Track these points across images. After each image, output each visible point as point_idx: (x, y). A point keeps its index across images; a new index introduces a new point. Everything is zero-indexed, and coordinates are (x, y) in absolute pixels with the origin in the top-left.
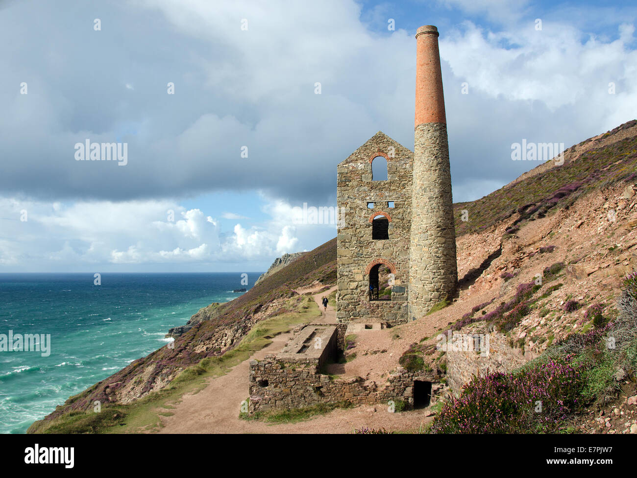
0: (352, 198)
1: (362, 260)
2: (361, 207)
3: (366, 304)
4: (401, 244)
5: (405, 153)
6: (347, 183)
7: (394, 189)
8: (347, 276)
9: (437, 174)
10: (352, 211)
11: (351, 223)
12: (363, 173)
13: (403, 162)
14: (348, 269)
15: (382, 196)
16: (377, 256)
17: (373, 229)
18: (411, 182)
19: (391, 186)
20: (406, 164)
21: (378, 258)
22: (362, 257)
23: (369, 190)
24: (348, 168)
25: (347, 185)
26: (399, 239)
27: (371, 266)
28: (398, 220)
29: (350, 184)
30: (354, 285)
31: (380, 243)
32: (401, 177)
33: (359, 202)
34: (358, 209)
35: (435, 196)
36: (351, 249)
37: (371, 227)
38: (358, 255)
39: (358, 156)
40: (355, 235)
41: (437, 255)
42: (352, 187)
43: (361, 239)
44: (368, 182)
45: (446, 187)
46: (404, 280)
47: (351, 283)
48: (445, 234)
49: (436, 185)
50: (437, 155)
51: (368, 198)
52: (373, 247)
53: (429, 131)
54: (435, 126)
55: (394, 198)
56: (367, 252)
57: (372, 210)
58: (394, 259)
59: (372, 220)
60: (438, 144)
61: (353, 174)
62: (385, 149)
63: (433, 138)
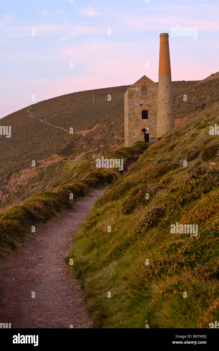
0: (134, 102)
1: (138, 127)
4: (153, 121)
6: (132, 96)
7: (150, 99)
8: (132, 133)
10: (134, 107)
11: (133, 112)
12: (138, 92)
13: (154, 88)
14: (132, 131)
15: (145, 102)
16: (143, 126)
18: (157, 97)
23: (140, 99)
24: (132, 90)
26: (152, 119)
27: (141, 129)
28: (152, 111)
30: (135, 137)
31: (145, 120)
32: (153, 94)
33: (137, 104)
34: (136, 107)
35: (167, 103)
37: (141, 114)
38: (136, 125)
39: (136, 85)
40: (135, 117)
41: (168, 125)
42: (134, 98)
43: (138, 119)
44: (140, 96)
45: (171, 99)
46: (154, 135)
47: (133, 136)
48: (171, 117)
49: (167, 98)
50: (168, 87)
51: (140, 102)
52: (142, 122)
53: (165, 77)
54: (167, 75)
55: (150, 103)
56: (139, 124)
57: (142, 107)
58: (151, 127)
59: (142, 111)
60: (168, 82)
61: (134, 92)
62: (147, 83)
63: (166, 80)
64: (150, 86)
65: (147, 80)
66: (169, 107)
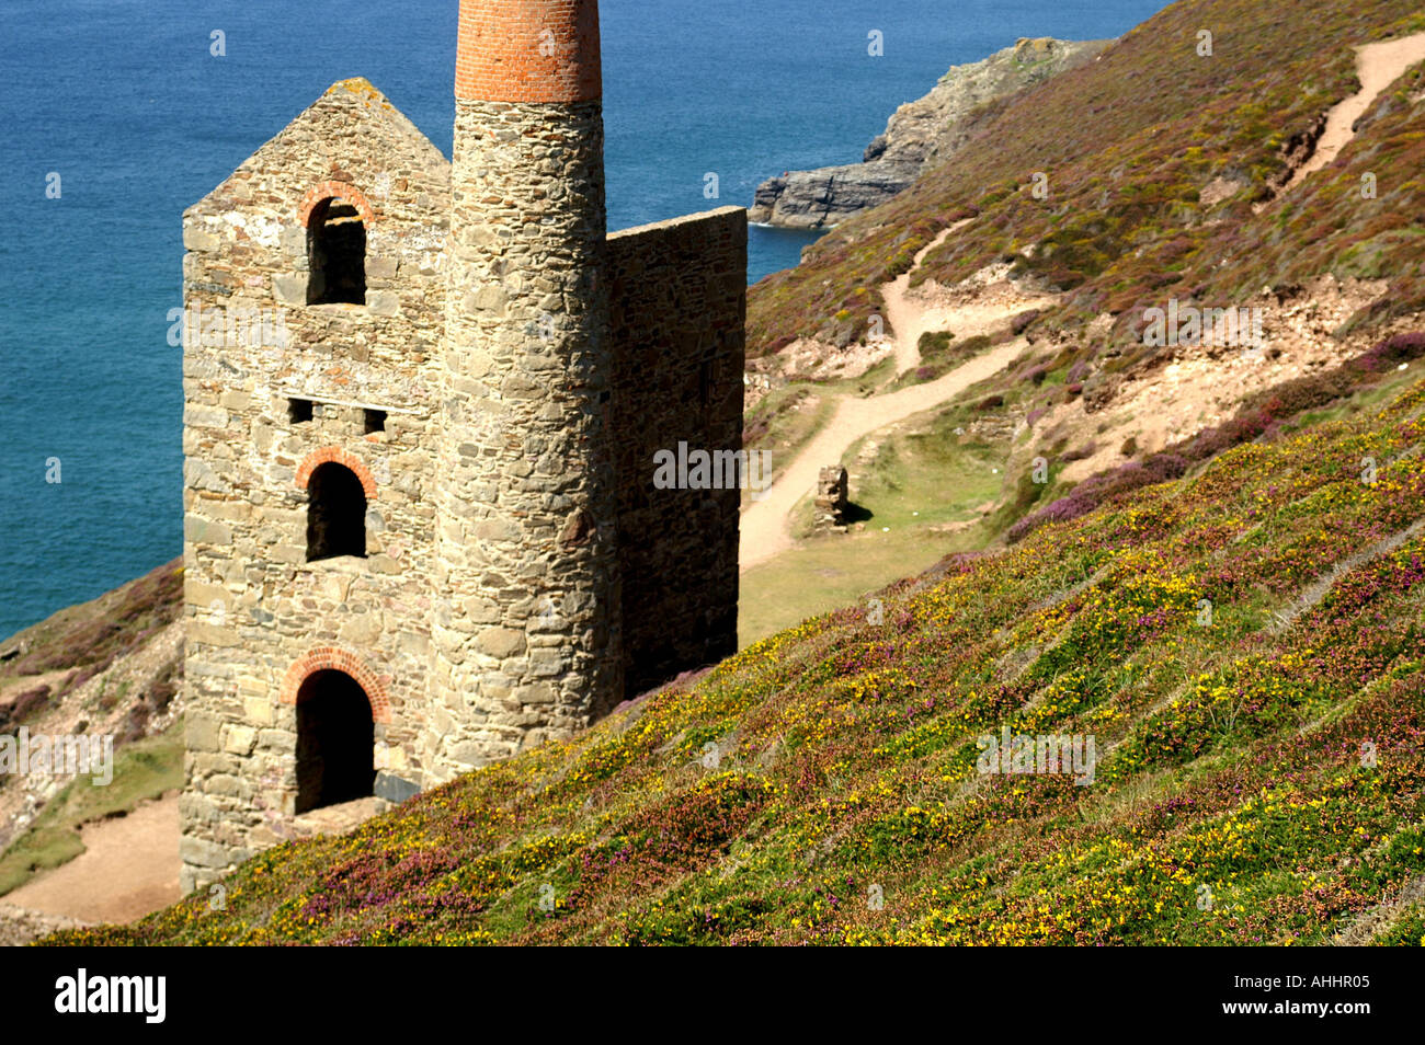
0: (235, 371)
1: (270, 643)
2: (267, 414)
3: (278, 827)
4: (408, 601)
5: (432, 202)
6: (221, 300)
7: (385, 360)
8: (218, 693)
9: (496, 348)
10: (236, 425)
11: (234, 477)
12: (277, 266)
13: (422, 242)
14: (222, 669)
15: (340, 378)
16: (322, 635)
17: (310, 519)
19: (374, 340)
20: (434, 250)
21: (326, 642)
22: (270, 629)
23: (297, 343)
24: (222, 232)
25: (224, 307)
26: (402, 579)
27: (303, 672)
28: (401, 498)
29: (230, 304)
30: (241, 738)
31: (334, 581)
33: (263, 393)
34: (255, 422)
35: (482, 446)
36: (232, 586)
37: (303, 509)
38: (259, 617)
39: (256, 185)
40: (247, 531)
41: (480, 702)
43: (269, 553)
44: (295, 306)
45: (538, 407)
46: (416, 757)
47: (233, 727)
48: (521, 615)
49: (491, 398)
50: (502, 259)
51: (291, 380)
52: (311, 594)
53: (478, 138)
54: (502, 117)
55: (386, 400)
56: (287, 609)
57: (307, 437)
58: (385, 660)
59: (306, 477)
60: (514, 206)
61: (239, 262)
62: (358, 169)
63: (491, 177)
64: (387, 208)
65: (364, 139)
66: (512, 492)
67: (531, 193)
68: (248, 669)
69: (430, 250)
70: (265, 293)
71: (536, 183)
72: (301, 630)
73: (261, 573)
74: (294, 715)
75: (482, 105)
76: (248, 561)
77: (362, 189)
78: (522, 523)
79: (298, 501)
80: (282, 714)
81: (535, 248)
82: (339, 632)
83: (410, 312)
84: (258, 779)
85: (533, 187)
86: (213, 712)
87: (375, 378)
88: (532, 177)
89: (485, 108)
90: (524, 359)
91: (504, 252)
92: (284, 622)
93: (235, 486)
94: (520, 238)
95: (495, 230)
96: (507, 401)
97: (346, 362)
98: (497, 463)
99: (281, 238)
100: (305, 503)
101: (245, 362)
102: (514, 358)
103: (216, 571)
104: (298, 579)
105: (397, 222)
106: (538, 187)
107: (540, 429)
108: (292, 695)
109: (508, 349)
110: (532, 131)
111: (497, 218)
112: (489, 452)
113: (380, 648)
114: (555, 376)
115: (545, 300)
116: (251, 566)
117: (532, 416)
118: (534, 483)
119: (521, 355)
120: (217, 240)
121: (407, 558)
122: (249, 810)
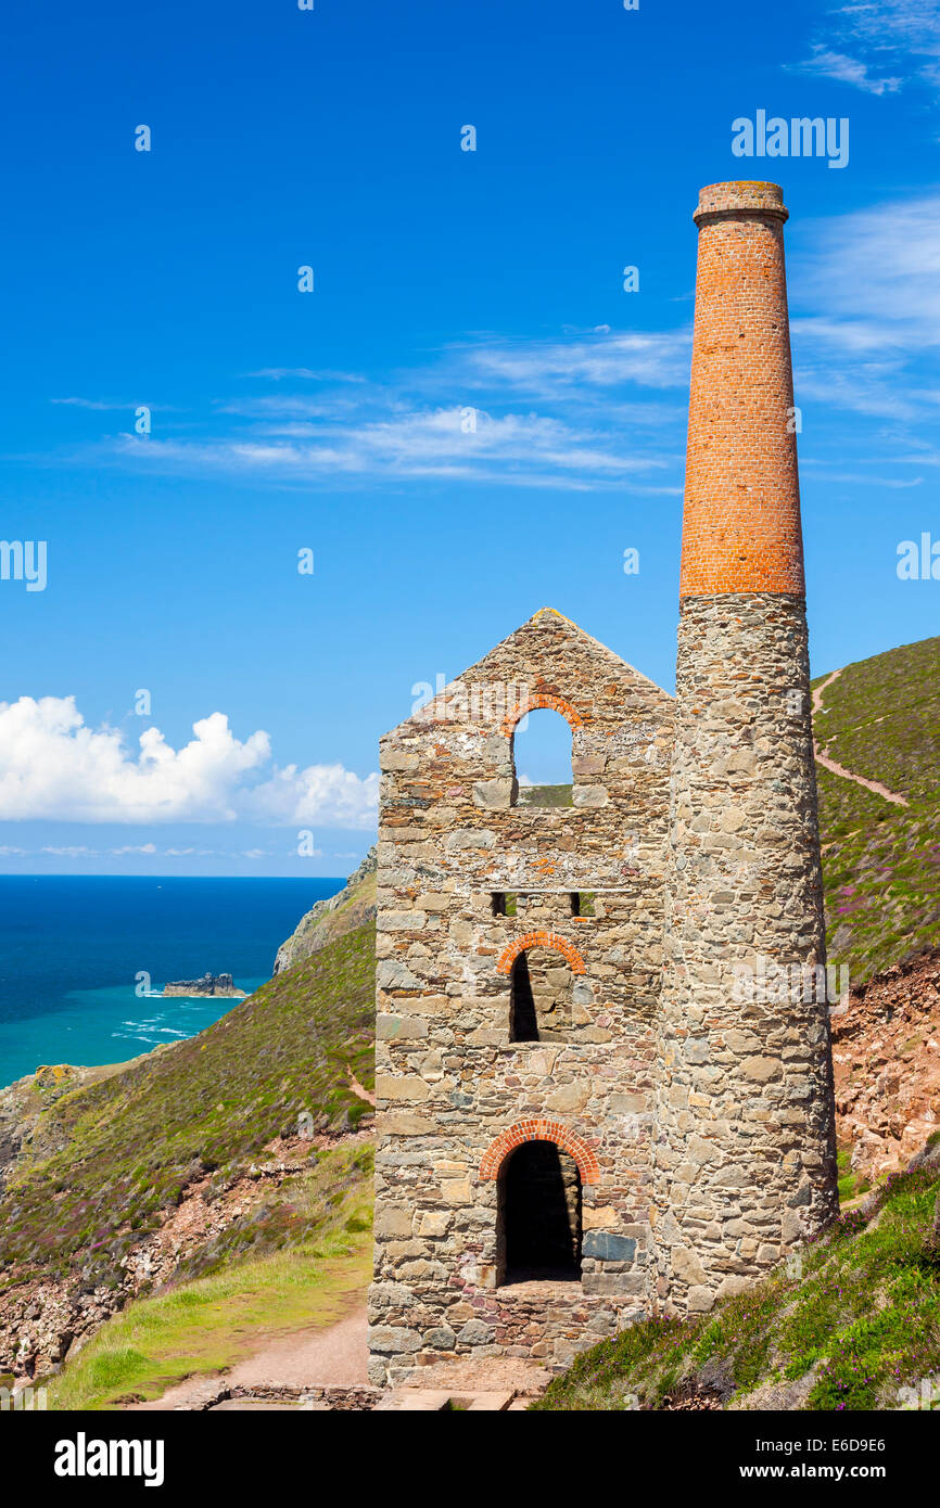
0: (433, 874)
1: (470, 1124)
2: (468, 911)
3: (479, 1301)
4: (618, 1066)
5: (641, 701)
6: (418, 813)
7: (593, 847)
8: (412, 1182)
10: (434, 925)
11: (431, 973)
12: (479, 775)
13: (632, 738)
14: (415, 1157)
15: (546, 869)
16: (525, 1109)
18: (661, 822)
19: (583, 831)
20: (644, 744)
21: (530, 1116)
22: (468, 1112)
23: (500, 842)
24: (420, 753)
25: (420, 819)
26: (612, 1046)
27: (505, 1148)
28: (610, 971)
29: (429, 815)
30: (436, 1221)
31: (538, 1059)
32: (625, 798)
33: (465, 892)
34: (454, 920)
35: (738, 892)
36: (427, 1076)
37: (506, 993)
38: (455, 1102)
40: (443, 1022)
41: (743, 1127)
42: (437, 829)
43: (467, 1038)
44: (497, 809)
45: (785, 856)
46: (628, 1212)
47: (426, 1212)
48: (778, 1044)
49: (745, 848)
50: (750, 727)
51: (495, 876)
52: (513, 1072)
53: (723, 626)
54: (748, 606)
55: (596, 883)
56: (487, 1090)
57: (511, 927)
58: (594, 1124)
59: (510, 963)
60: (760, 681)
61: (438, 776)
62: (566, 681)
63: (738, 657)
64: (595, 711)
65: (570, 654)
66: (767, 932)
67: (774, 669)
68: (445, 1154)
69: (640, 744)
70: (466, 801)
71: (777, 661)
72: (503, 1108)
73: (460, 1059)
74: (494, 1191)
75: (727, 597)
76: (444, 1050)
77: (568, 698)
78: (776, 960)
79: (500, 988)
80: (481, 1191)
81: (779, 716)
82: (544, 1104)
83: (620, 801)
84: (454, 1258)
85: (775, 664)
86: (405, 1200)
87: (584, 863)
88: (774, 656)
89: (731, 599)
90: (773, 813)
91: (753, 720)
92: (483, 1103)
93: (432, 981)
94: (765, 708)
95: (743, 703)
96: (759, 851)
97: (554, 853)
98: (752, 906)
99: (483, 750)
100: (507, 988)
101: (446, 865)
102: (764, 812)
103: (410, 1064)
104: (499, 1060)
105: (605, 723)
106: (780, 665)
107: (786, 875)
108: (493, 1170)
109: (759, 805)
110: (774, 617)
111: (745, 692)
112: (745, 897)
113: (589, 1113)
114: (796, 829)
115: (787, 762)
116: (448, 1055)
117: (781, 864)
118: (784, 924)
119: (771, 809)
120: (416, 758)
121: (617, 1025)
122: (445, 1290)
